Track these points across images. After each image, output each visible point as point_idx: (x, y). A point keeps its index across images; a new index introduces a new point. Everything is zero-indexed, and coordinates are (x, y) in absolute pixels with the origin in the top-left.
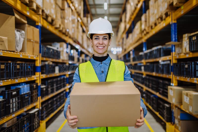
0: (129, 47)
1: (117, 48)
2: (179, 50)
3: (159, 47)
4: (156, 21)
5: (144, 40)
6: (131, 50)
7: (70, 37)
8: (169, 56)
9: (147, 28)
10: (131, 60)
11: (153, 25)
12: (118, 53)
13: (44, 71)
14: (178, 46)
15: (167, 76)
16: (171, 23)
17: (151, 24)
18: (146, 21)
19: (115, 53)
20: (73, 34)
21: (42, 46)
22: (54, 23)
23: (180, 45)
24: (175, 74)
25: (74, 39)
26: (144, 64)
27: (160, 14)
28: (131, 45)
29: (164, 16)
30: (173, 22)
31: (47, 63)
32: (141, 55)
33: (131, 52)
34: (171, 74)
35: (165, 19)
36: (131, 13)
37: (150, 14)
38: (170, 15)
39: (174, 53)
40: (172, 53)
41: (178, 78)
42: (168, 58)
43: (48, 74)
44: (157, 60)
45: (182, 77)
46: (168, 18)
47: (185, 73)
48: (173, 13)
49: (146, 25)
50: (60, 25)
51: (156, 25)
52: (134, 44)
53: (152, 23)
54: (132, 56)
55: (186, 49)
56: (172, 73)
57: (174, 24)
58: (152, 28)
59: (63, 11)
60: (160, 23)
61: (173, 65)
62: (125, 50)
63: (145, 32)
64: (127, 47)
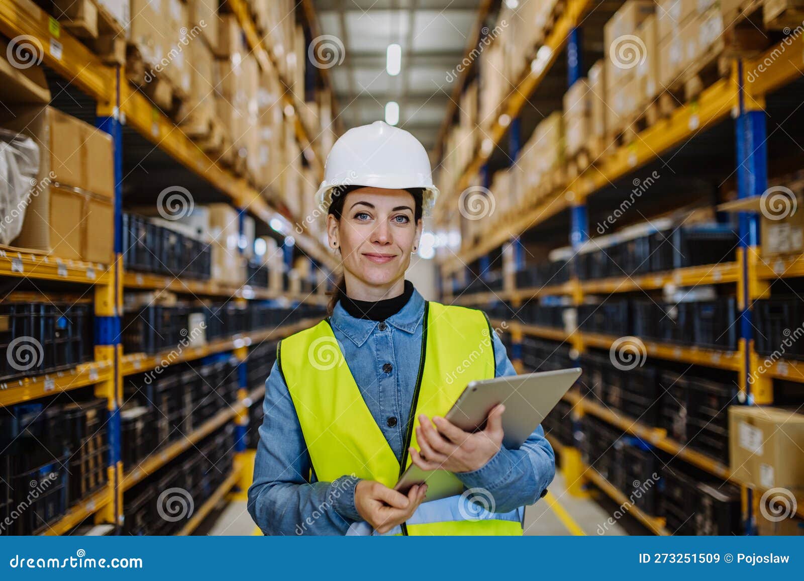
0: (496, 228)
1: (435, 232)
2: (789, 237)
3: (660, 224)
4: (642, 108)
5: (573, 197)
6: (508, 241)
7: (252, 184)
8: (728, 267)
9: (593, 145)
10: (509, 283)
11: (629, 129)
12: (443, 256)
13: (139, 339)
15: (715, 359)
16: (736, 112)
17: (614, 122)
18: (588, 114)
19: (426, 253)
20: (265, 169)
21: (125, 218)
22: (184, 112)
24: (765, 348)
25: (269, 194)
26: (578, 299)
27: (666, 77)
28: (506, 219)
29: (693, 84)
30: (751, 104)
31: (150, 300)
32: (562, 262)
33: (509, 251)
34: (736, 349)
35: (696, 98)
36: (507, 86)
37: (612, 82)
38: (728, 76)
39: (753, 251)
40: (740, 253)
42: (717, 273)
43: (156, 352)
44: (655, 282)
46: (718, 88)
48: (747, 66)
49: (588, 129)
50: (211, 126)
51: (642, 125)
52: (522, 213)
53: (624, 119)
54: (510, 268)
56: (742, 344)
57: (754, 113)
58: (620, 140)
59: (225, 66)
60: (668, 117)
61: (751, 306)
62: (477, 241)
63: (583, 162)
64: (486, 228)
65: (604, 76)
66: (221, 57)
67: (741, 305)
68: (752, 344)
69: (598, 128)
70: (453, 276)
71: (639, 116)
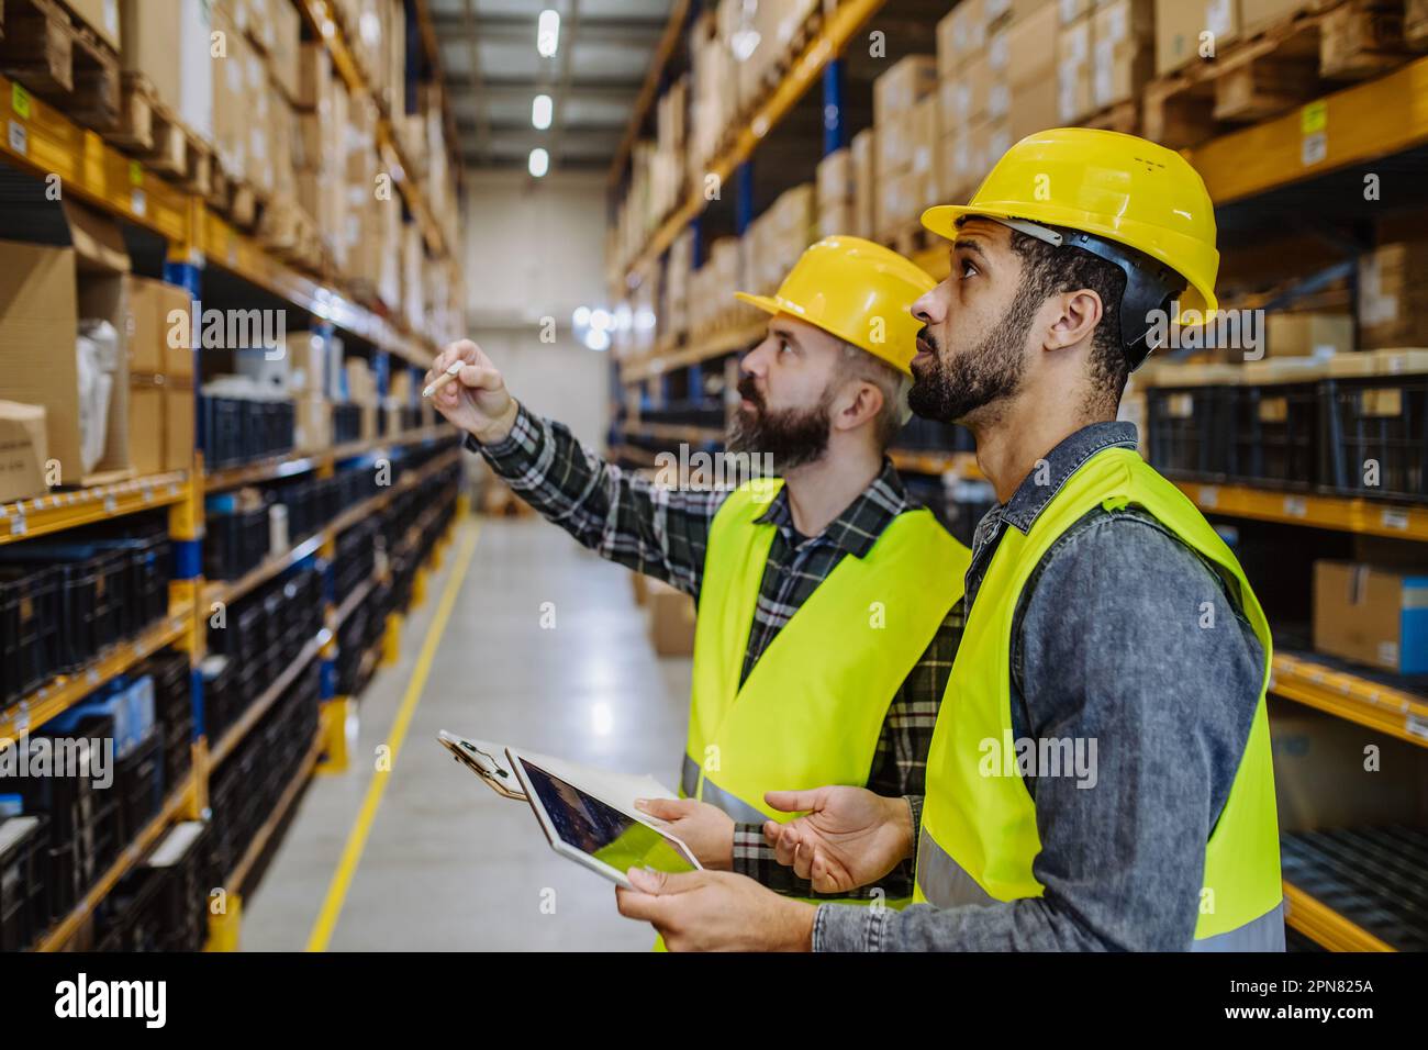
1: (612, 310)
12: (623, 349)
17: (885, 222)
18: (850, 201)
19: (597, 341)
20: (354, 253)
22: (267, 218)
25: (360, 292)
36: (731, 110)
37: (884, 167)
44: (933, 464)
49: (850, 223)
50: (298, 230)
51: (921, 241)
59: (309, 121)
62: (682, 340)
64: (697, 325)
65: (873, 151)
66: (305, 108)
70: (643, 386)
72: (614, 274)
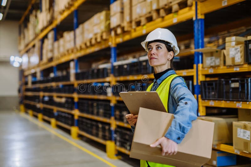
1: (21, 56)
2: (214, 61)
4: (150, 13)
5: (112, 44)
8: (190, 70)
9: (125, 24)
10: (72, 78)
11: (143, 21)
14: (211, 54)
16: (194, 19)
17: (135, 17)
18: (122, 13)
19: (16, 65)
23: (215, 54)
24: (206, 97)
26: (114, 83)
29: (175, 7)
33: (72, 65)
35: (177, 12)
38: (191, 6)
39: (200, 65)
40: (195, 66)
41: (212, 103)
42: (184, 73)
45: (223, 102)
46: (186, 10)
47: (231, 95)
48: (199, 4)
49: (122, 18)
51: (150, 19)
53: (140, 16)
54: (72, 71)
55: (233, 59)
56: (196, 96)
57: (201, 19)
58: (138, 24)
60: (163, 17)
61: (199, 84)
63: (119, 31)
67: (195, 83)
68: (200, 96)
69: (127, 18)
71: (148, 15)
72: (22, 47)
